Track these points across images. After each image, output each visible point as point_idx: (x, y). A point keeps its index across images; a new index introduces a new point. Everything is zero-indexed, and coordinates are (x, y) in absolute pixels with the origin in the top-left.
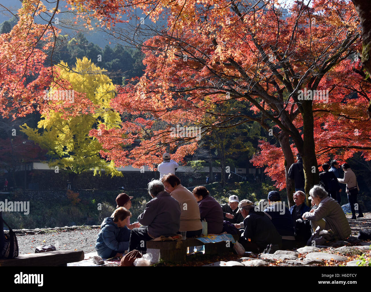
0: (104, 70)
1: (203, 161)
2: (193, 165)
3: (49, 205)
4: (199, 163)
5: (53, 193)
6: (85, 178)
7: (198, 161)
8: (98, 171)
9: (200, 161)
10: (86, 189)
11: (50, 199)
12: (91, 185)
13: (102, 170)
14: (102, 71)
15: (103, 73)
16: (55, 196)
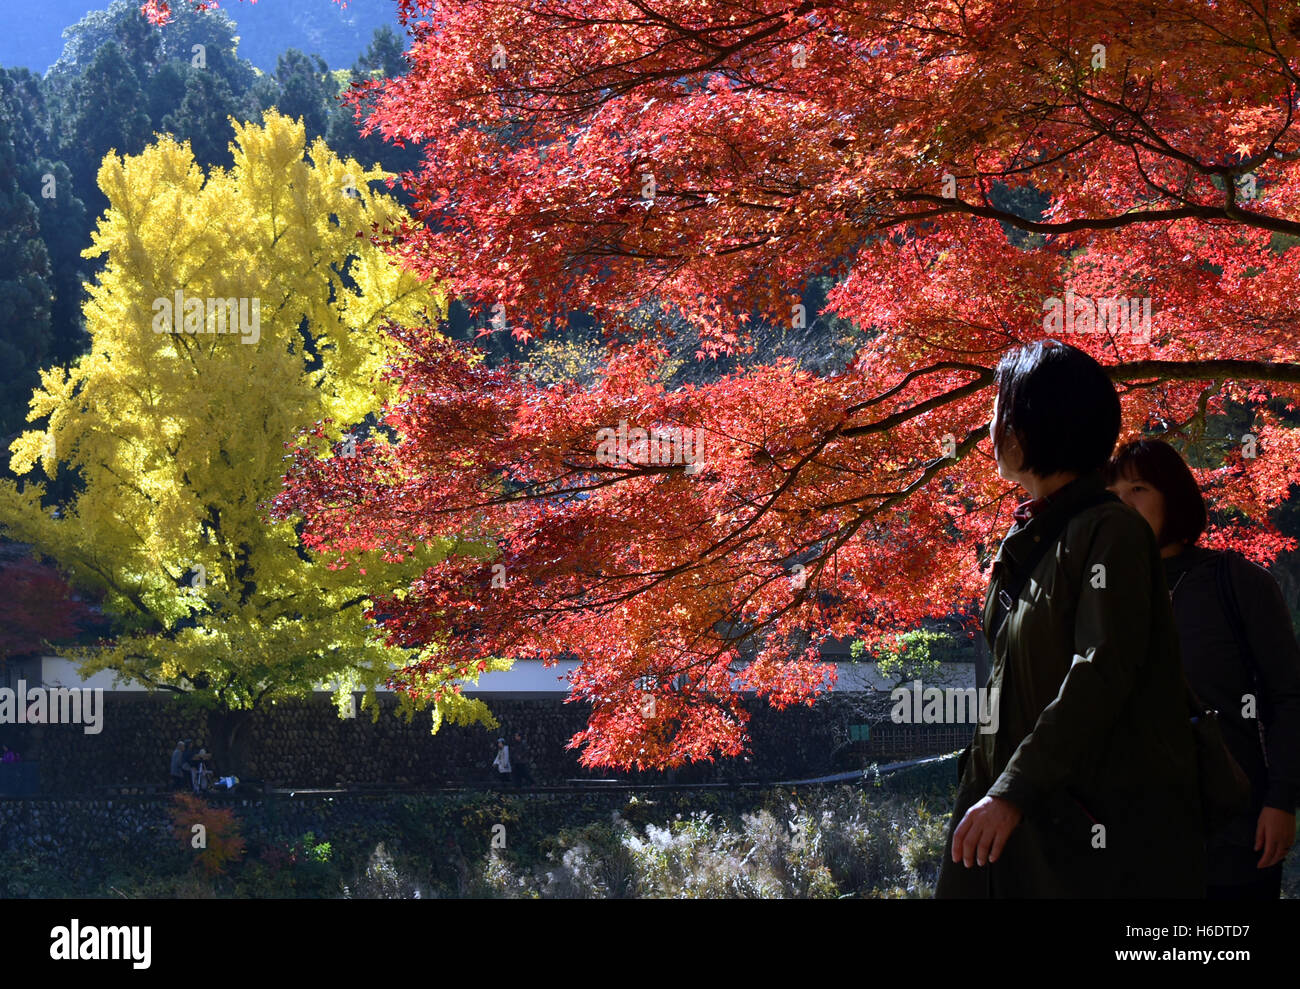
0: (378, 173)
1: (943, 635)
2: (884, 658)
3: (90, 871)
4: (919, 642)
5: (111, 811)
6: (316, 734)
7: (911, 636)
8: (357, 696)
9: (927, 636)
10: (293, 786)
11: (97, 845)
12: (349, 768)
13: (380, 688)
14: (369, 176)
15: (376, 186)
16: (124, 829)
